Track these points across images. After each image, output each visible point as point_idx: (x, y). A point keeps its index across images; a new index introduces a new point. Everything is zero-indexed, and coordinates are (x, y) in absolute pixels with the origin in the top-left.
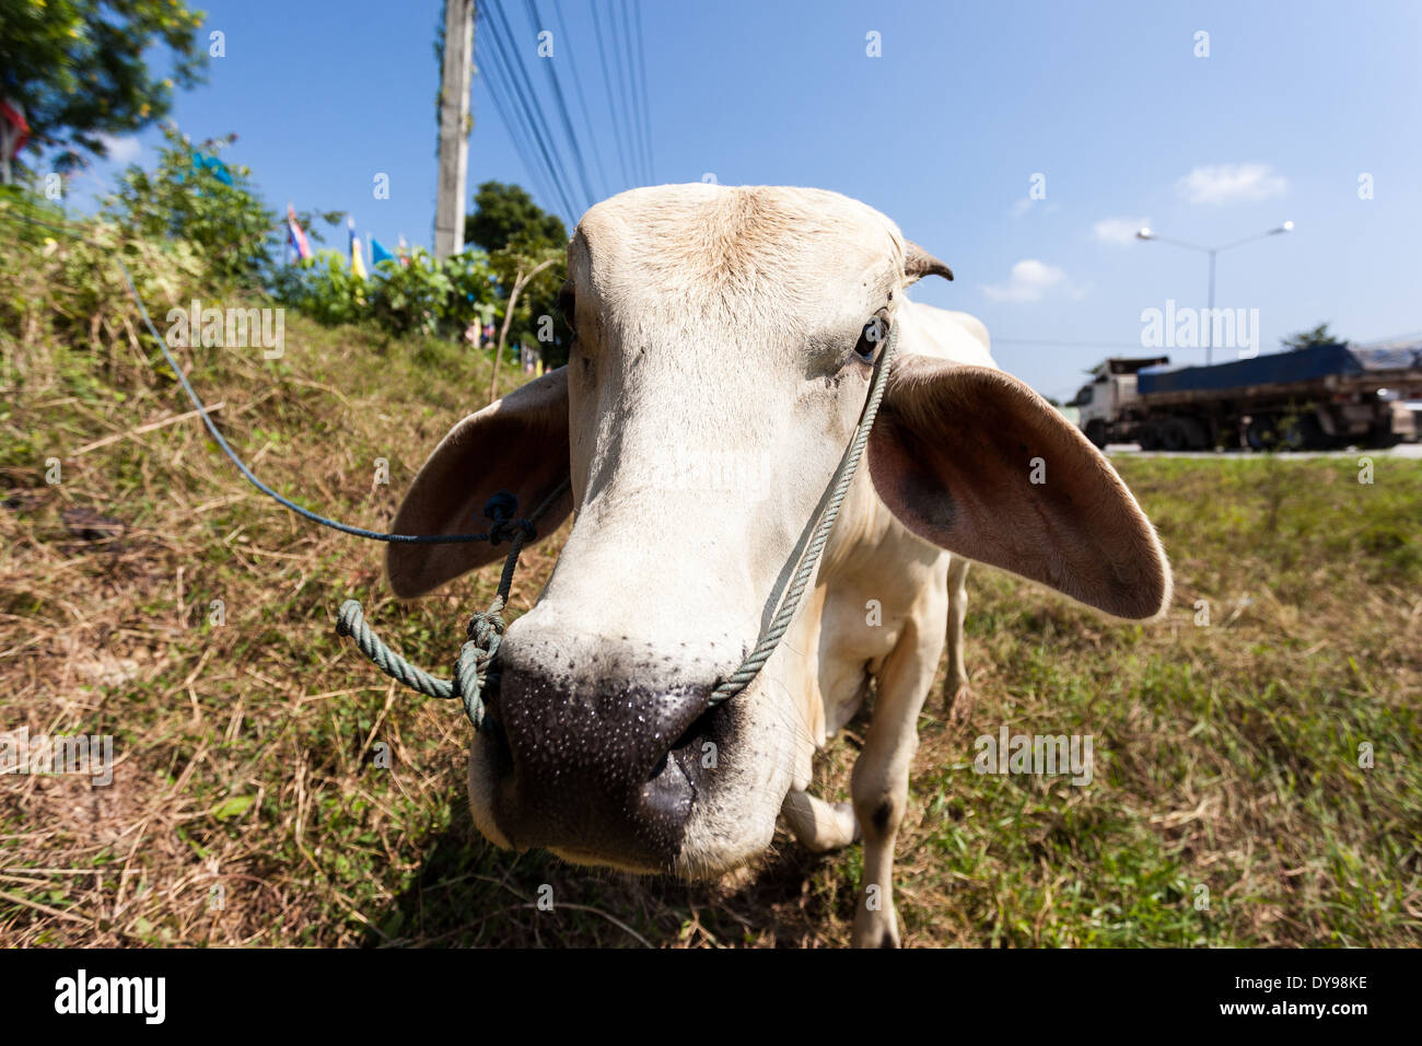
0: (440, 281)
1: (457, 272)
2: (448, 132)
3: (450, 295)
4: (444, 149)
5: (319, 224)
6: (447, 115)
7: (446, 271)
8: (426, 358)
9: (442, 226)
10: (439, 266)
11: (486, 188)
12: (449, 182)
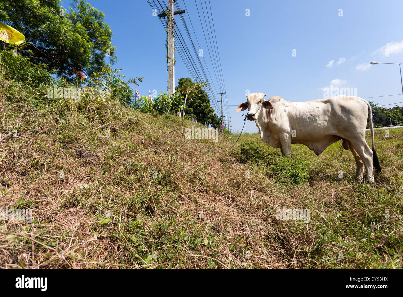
0: (169, 100)
1: (174, 98)
2: (170, 64)
3: (172, 104)
4: (169, 69)
5: (137, 81)
6: (169, 61)
7: (171, 98)
8: (167, 118)
9: (169, 87)
10: (170, 97)
11: (181, 80)
12: (171, 76)
